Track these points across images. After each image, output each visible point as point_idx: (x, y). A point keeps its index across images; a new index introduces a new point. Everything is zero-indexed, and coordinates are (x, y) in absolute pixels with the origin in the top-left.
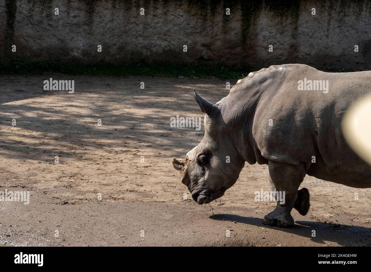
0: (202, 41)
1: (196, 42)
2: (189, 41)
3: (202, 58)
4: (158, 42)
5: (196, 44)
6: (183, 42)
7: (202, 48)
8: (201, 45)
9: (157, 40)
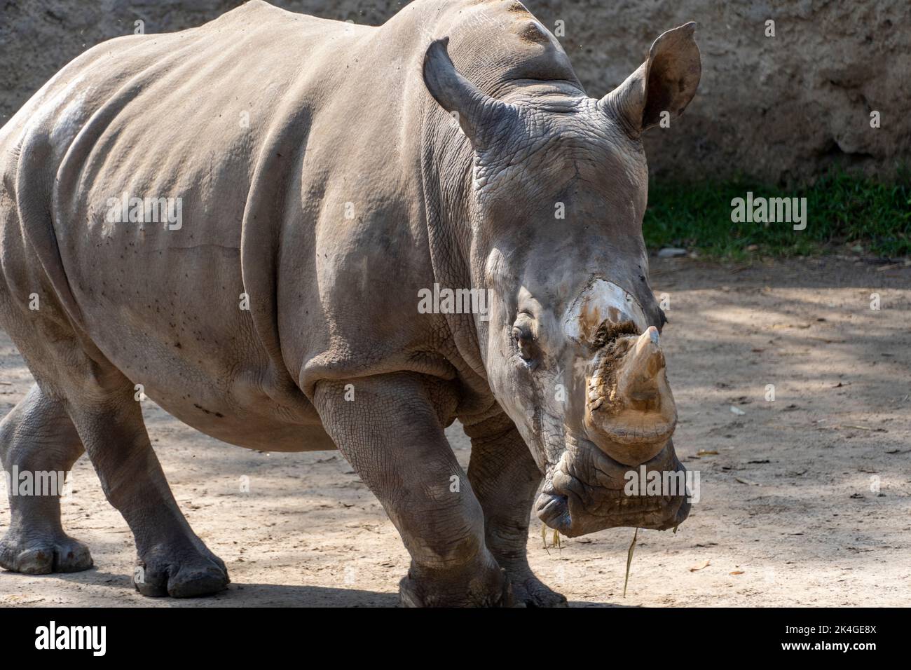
0: (825, 61)
1: (797, 68)
2: (763, 63)
3: (831, 149)
4: (614, 73)
5: (798, 77)
6: (735, 68)
7: (826, 97)
8: (819, 80)
9: (607, 64)
